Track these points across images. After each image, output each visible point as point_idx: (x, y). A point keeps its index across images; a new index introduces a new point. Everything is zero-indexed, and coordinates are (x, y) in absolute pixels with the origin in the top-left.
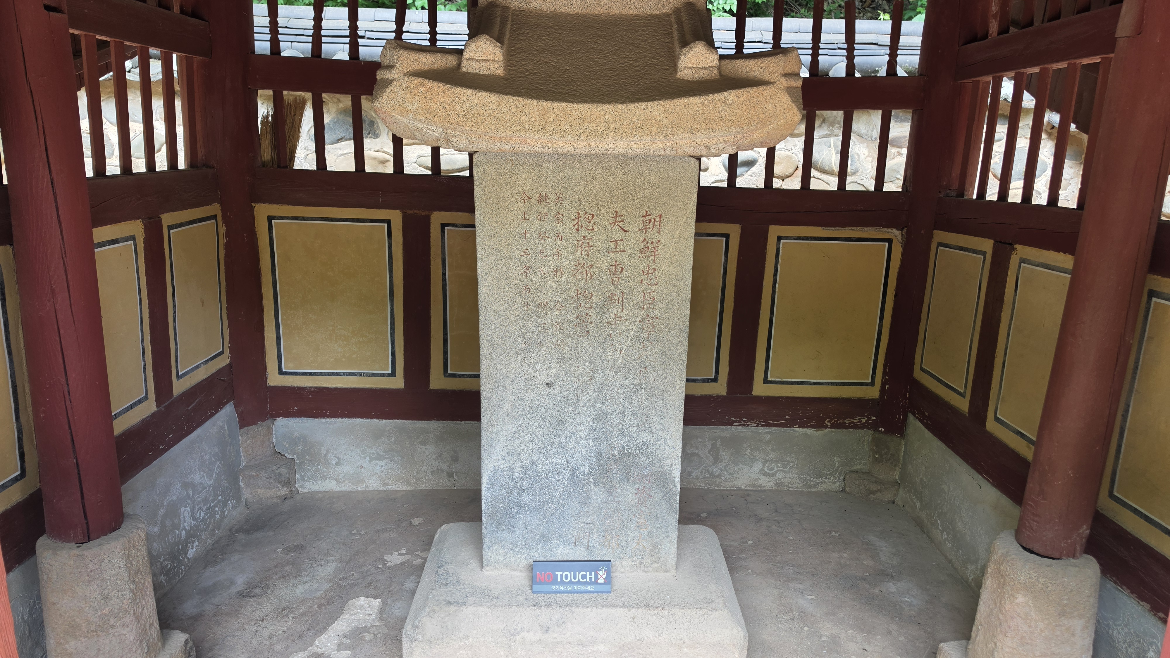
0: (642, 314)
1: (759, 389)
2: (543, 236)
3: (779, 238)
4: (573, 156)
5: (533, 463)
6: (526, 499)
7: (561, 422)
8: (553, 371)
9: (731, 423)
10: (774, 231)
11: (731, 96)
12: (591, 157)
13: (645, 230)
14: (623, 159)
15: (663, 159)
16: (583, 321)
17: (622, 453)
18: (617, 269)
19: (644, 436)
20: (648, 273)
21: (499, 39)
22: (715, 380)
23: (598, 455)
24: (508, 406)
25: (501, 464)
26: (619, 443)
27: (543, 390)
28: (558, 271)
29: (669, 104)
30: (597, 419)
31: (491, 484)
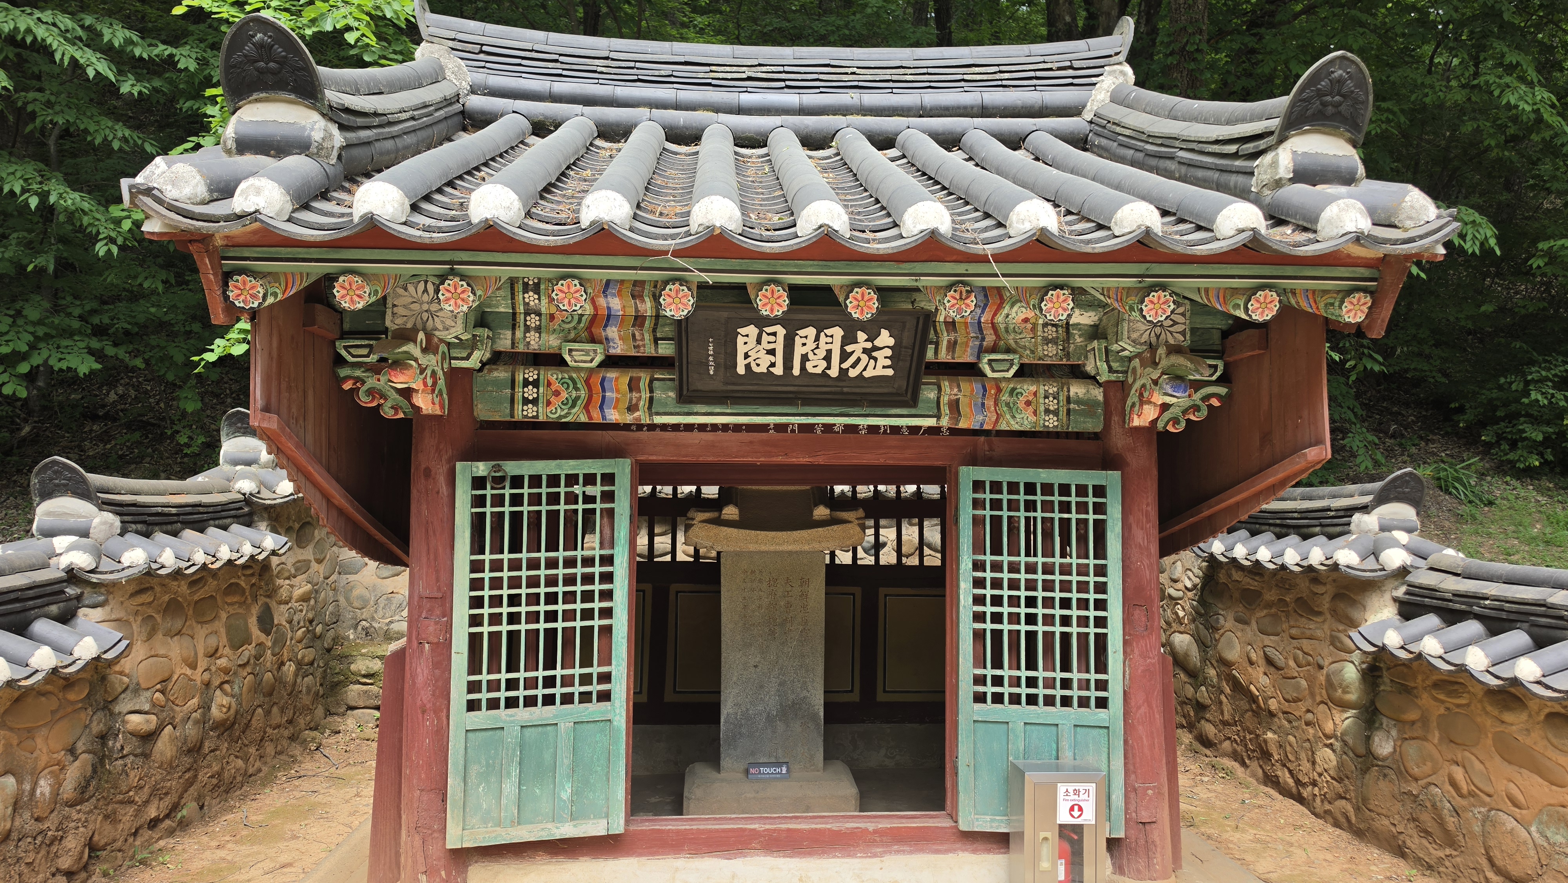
0: (801, 628)
1: (881, 697)
2: (753, 590)
3: (886, 596)
4: (767, 552)
5: (747, 710)
6: (744, 730)
7: (762, 687)
8: (757, 659)
9: (863, 722)
10: (882, 591)
11: (835, 527)
12: (775, 552)
13: (801, 586)
14: (790, 553)
15: (809, 552)
16: (772, 633)
17: (793, 703)
18: (789, 605)
19: (805, 693)
20: (804, 607)
21: (736, 505)
22: (852, 691)
23: (781, 704)
24: (735, 679)
25: (731, 711)
26: (791, 697)
27: (752, 670)
28: (760, 607)
29: (809, 531)
30: (780, 685)
31: (725, 722)
